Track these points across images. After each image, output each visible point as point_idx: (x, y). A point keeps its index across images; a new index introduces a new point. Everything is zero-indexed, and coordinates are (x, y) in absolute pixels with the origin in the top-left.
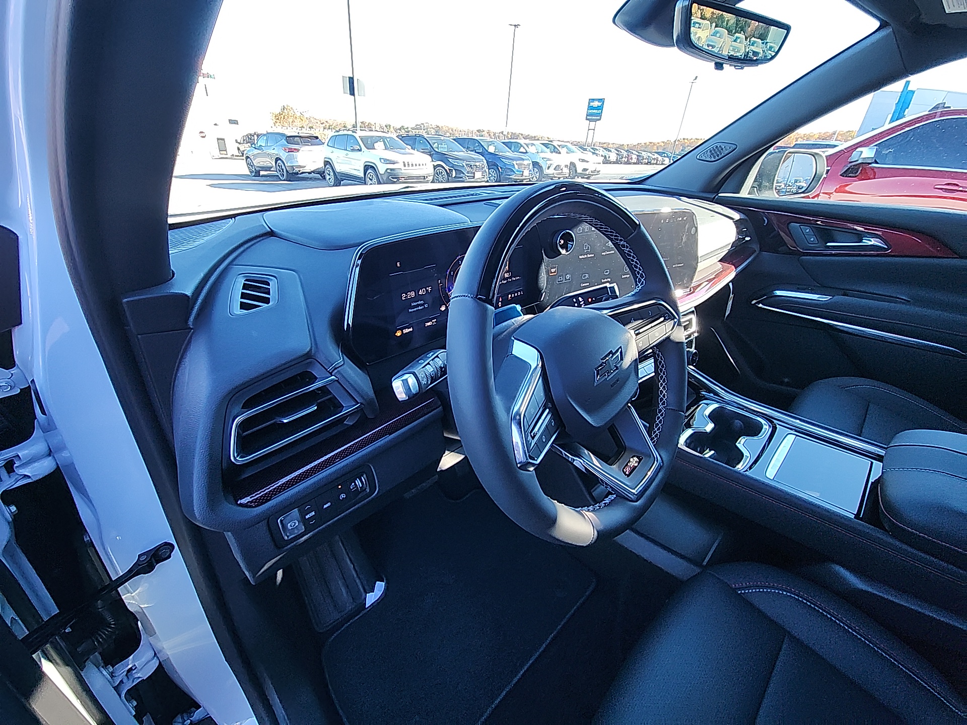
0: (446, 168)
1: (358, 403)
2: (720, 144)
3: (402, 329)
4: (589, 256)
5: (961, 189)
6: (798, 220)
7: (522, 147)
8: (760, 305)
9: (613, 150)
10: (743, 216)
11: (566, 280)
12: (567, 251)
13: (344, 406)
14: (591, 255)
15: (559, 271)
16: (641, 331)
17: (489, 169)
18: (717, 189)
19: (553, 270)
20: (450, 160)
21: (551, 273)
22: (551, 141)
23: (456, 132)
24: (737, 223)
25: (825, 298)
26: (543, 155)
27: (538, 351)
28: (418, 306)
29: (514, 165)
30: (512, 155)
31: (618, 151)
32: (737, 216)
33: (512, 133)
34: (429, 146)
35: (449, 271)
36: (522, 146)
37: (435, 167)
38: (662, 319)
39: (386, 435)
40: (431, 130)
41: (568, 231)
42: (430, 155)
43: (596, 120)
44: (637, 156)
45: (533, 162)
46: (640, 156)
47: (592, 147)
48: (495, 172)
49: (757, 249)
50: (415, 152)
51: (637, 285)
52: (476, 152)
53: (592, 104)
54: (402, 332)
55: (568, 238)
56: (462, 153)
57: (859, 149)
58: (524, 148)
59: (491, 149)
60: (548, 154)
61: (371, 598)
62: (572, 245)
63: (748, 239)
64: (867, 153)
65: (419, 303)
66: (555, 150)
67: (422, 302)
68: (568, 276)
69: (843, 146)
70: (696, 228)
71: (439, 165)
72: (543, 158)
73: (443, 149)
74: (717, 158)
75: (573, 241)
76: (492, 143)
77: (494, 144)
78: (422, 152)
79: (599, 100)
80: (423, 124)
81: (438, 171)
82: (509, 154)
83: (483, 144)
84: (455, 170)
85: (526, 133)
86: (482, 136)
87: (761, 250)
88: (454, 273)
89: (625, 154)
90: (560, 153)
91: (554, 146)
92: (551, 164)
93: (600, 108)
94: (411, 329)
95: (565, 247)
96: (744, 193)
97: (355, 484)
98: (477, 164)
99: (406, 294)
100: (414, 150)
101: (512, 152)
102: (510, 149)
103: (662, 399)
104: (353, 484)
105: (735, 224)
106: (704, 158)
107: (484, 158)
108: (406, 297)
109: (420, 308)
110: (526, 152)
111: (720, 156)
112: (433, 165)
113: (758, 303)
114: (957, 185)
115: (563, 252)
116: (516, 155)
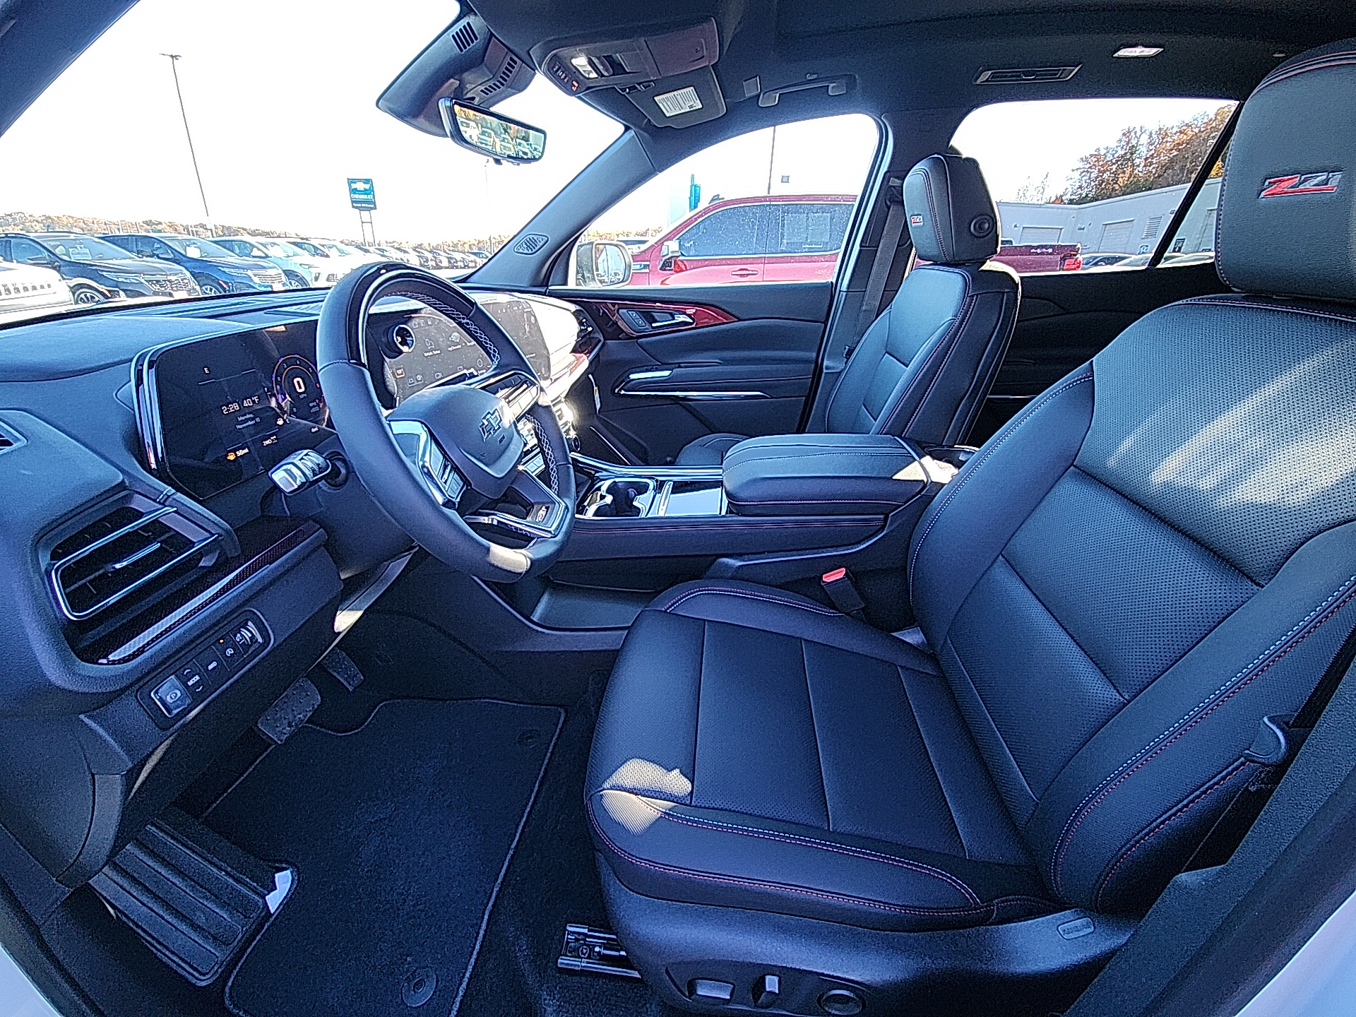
0: (101, 290)
1: (214, 535)
2: (531, 237)
3: (234, 451)
4: (435, 353)
5: (751, 272)
6: (624, 306)
7: (255, 249)
8: (623, 392)
9: (410, 251)
10: (578, 308)
11: (418, 381)
12: (410, 348)
13: (195, 541)
14: (437, 352)
15: (407, 371)
16: (511, 398)
17: (201, 287)
18: (545, 283)
19: (399, 372)
20: (104, 273)
21: (398, 375)
22: (307, 239)
23: (96, 226)
24: (576, 314)
25: (667, 373)
26: (297, 260)
27: (422, 423)
28: (247, 420)
29: (250, 277)
30: (240, 262)
31: (419, 252)
32: (573, 307)
33: (223, 226)
34: (46, 253)
35: (274, 376)
36: (254, 246)
37: (74, 289)
38: (525, 386)
39: (265, 565)
40: (33, 224)
41: (402, 326)
42: (54, 268)
43: (369, 209)
44: (448, 258)
45: (284, 271)
46: (451, 258)
47: (377, 247)
48: (214, 289)
49: (602, 339)
50: (14, 265)
51: (492, 361)
52: (159, 258)
53: (354, 186)
54: (236, 455)
55: (404, 334)
56: (127, 260)
57: (666, 243)
58: (259, 249)
59: (193, 253)
60: (305, 257)
61: (274, 900)
62: (412, 341)
63: (590, 329)
64: (673, 246)
65: (248, 416)
66: (317, 251)
67: (251, 416)
68: (419, 377)
69: (652, 241)
70: (535, 316)
71: (81, 286)
72: (301, 265)
73: (81, 255)
74: (534, 250)
75: (411, 336)
76: (191, 243)
77: (194, 243)
78: (34, 264)
79: (367, 181)
80: (10, 215)
81: (82, 296)
82: (233, 259)
83: (170, 244)
84: (124, 290)
85: (252, 226)
86: (160, 231)
87: (605, 339)
88: (281, 378)
89: (430, 256)
90: (327, 256)
91: (314, 246)
92: (319, 274)
93: (370, 191)
94: (246, 451)
95: (404, 343)
96: (572, 284)
97: (242, 635)
98: (173, 278)
99: (227, 406)
100: (12, 262)
101: (237, 257)
102: (233, 251)
103: (550, 459)
104: (239, 635)
105: (575, 316)
106: (521, 251)
107: (183, 268)
108: (228, 410)
109: (250, 423)
110: (267, 256)
111: (537, 248)
112: (69, 287)
113: (620, 390)
114: (746, 270)
115: (405, 349)
116: (251, 261)
